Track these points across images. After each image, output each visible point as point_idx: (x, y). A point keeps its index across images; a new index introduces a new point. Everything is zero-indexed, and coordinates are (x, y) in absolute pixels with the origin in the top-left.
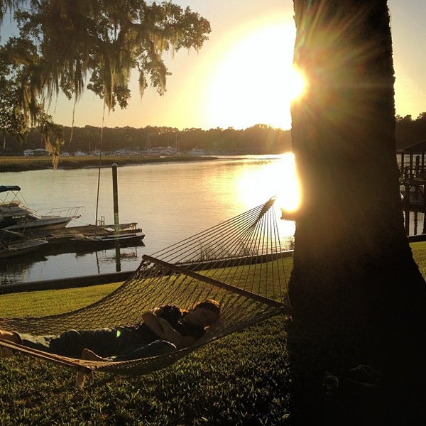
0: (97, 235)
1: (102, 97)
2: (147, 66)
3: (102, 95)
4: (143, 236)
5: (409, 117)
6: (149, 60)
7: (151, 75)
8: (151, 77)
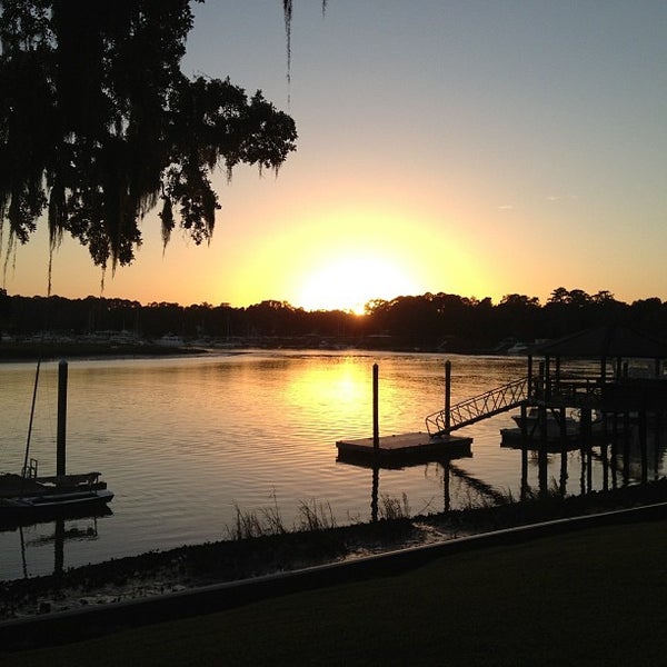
0: (25, 496)
1: (84, 243)
2: (178, 191)
3: (86, 237)
4: (110, 498)
5: (488, 300)
6: (183, 181)
7: (182, 207)
8: (182, 211)
